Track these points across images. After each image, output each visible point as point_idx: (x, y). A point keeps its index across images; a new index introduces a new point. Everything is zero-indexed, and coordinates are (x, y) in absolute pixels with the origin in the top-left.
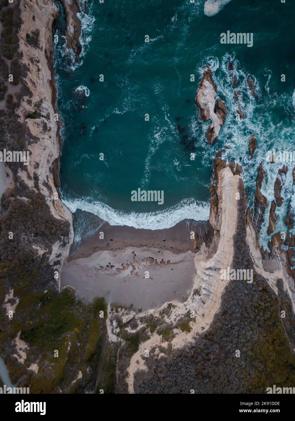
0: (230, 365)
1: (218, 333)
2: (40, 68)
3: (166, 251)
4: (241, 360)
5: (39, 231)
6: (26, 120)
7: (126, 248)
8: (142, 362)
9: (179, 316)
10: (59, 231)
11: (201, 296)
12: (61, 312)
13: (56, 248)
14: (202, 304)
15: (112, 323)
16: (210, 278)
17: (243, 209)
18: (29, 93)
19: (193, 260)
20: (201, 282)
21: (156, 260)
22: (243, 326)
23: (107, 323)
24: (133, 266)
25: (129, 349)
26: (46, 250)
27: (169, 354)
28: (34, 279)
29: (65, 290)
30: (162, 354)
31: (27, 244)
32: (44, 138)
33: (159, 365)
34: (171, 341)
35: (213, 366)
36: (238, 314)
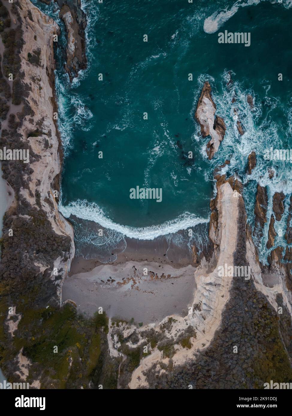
0: (230, 381)
1: (219, 350)
2: (41, 86)
3: (167, 265)
4: (241, 376)
5: (40, 248)
6: (28, 139)
7: (127, 263)
8: (143, 378)
9: (180, 331)
10: (60, 247)
11: (202, 312)
12: (62, 327)
13: (57, 264)
14: (203, 319)
15: (113, 338)
16: (211, 293)
17: (243, 227)
18: (30, 112)
19: (194, 274)
20: (202, 297)
21: (157, 274)
22: (243, 343)
23: (108, 337)
24: (134, 280)
25: (130, 365)
26: (47, 266)
27: (170, 371)
28: (36, 295)
29: (66, 305)
30: (163, 371)
31: (29, 262)
32: (46, 156)
33: (160, 382)
34: (172, 357)
35: (214, 382)
36: (238, 331)
